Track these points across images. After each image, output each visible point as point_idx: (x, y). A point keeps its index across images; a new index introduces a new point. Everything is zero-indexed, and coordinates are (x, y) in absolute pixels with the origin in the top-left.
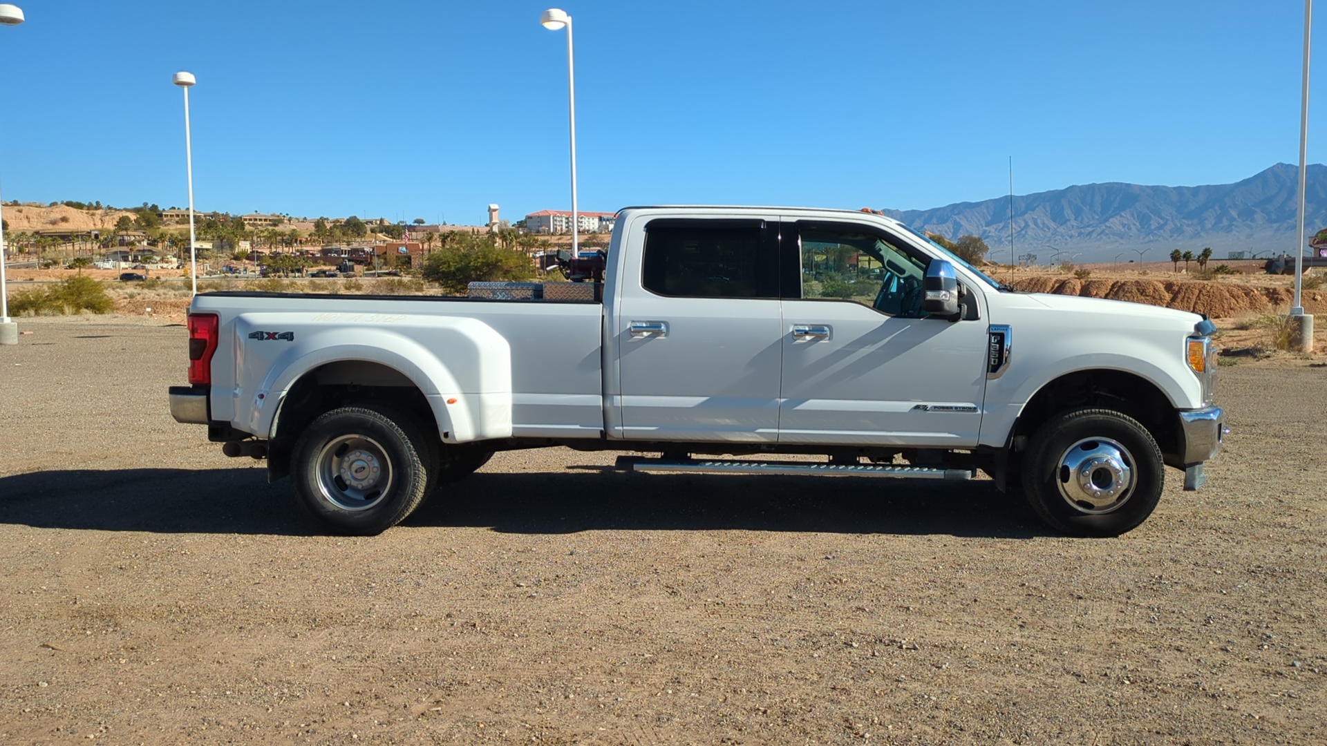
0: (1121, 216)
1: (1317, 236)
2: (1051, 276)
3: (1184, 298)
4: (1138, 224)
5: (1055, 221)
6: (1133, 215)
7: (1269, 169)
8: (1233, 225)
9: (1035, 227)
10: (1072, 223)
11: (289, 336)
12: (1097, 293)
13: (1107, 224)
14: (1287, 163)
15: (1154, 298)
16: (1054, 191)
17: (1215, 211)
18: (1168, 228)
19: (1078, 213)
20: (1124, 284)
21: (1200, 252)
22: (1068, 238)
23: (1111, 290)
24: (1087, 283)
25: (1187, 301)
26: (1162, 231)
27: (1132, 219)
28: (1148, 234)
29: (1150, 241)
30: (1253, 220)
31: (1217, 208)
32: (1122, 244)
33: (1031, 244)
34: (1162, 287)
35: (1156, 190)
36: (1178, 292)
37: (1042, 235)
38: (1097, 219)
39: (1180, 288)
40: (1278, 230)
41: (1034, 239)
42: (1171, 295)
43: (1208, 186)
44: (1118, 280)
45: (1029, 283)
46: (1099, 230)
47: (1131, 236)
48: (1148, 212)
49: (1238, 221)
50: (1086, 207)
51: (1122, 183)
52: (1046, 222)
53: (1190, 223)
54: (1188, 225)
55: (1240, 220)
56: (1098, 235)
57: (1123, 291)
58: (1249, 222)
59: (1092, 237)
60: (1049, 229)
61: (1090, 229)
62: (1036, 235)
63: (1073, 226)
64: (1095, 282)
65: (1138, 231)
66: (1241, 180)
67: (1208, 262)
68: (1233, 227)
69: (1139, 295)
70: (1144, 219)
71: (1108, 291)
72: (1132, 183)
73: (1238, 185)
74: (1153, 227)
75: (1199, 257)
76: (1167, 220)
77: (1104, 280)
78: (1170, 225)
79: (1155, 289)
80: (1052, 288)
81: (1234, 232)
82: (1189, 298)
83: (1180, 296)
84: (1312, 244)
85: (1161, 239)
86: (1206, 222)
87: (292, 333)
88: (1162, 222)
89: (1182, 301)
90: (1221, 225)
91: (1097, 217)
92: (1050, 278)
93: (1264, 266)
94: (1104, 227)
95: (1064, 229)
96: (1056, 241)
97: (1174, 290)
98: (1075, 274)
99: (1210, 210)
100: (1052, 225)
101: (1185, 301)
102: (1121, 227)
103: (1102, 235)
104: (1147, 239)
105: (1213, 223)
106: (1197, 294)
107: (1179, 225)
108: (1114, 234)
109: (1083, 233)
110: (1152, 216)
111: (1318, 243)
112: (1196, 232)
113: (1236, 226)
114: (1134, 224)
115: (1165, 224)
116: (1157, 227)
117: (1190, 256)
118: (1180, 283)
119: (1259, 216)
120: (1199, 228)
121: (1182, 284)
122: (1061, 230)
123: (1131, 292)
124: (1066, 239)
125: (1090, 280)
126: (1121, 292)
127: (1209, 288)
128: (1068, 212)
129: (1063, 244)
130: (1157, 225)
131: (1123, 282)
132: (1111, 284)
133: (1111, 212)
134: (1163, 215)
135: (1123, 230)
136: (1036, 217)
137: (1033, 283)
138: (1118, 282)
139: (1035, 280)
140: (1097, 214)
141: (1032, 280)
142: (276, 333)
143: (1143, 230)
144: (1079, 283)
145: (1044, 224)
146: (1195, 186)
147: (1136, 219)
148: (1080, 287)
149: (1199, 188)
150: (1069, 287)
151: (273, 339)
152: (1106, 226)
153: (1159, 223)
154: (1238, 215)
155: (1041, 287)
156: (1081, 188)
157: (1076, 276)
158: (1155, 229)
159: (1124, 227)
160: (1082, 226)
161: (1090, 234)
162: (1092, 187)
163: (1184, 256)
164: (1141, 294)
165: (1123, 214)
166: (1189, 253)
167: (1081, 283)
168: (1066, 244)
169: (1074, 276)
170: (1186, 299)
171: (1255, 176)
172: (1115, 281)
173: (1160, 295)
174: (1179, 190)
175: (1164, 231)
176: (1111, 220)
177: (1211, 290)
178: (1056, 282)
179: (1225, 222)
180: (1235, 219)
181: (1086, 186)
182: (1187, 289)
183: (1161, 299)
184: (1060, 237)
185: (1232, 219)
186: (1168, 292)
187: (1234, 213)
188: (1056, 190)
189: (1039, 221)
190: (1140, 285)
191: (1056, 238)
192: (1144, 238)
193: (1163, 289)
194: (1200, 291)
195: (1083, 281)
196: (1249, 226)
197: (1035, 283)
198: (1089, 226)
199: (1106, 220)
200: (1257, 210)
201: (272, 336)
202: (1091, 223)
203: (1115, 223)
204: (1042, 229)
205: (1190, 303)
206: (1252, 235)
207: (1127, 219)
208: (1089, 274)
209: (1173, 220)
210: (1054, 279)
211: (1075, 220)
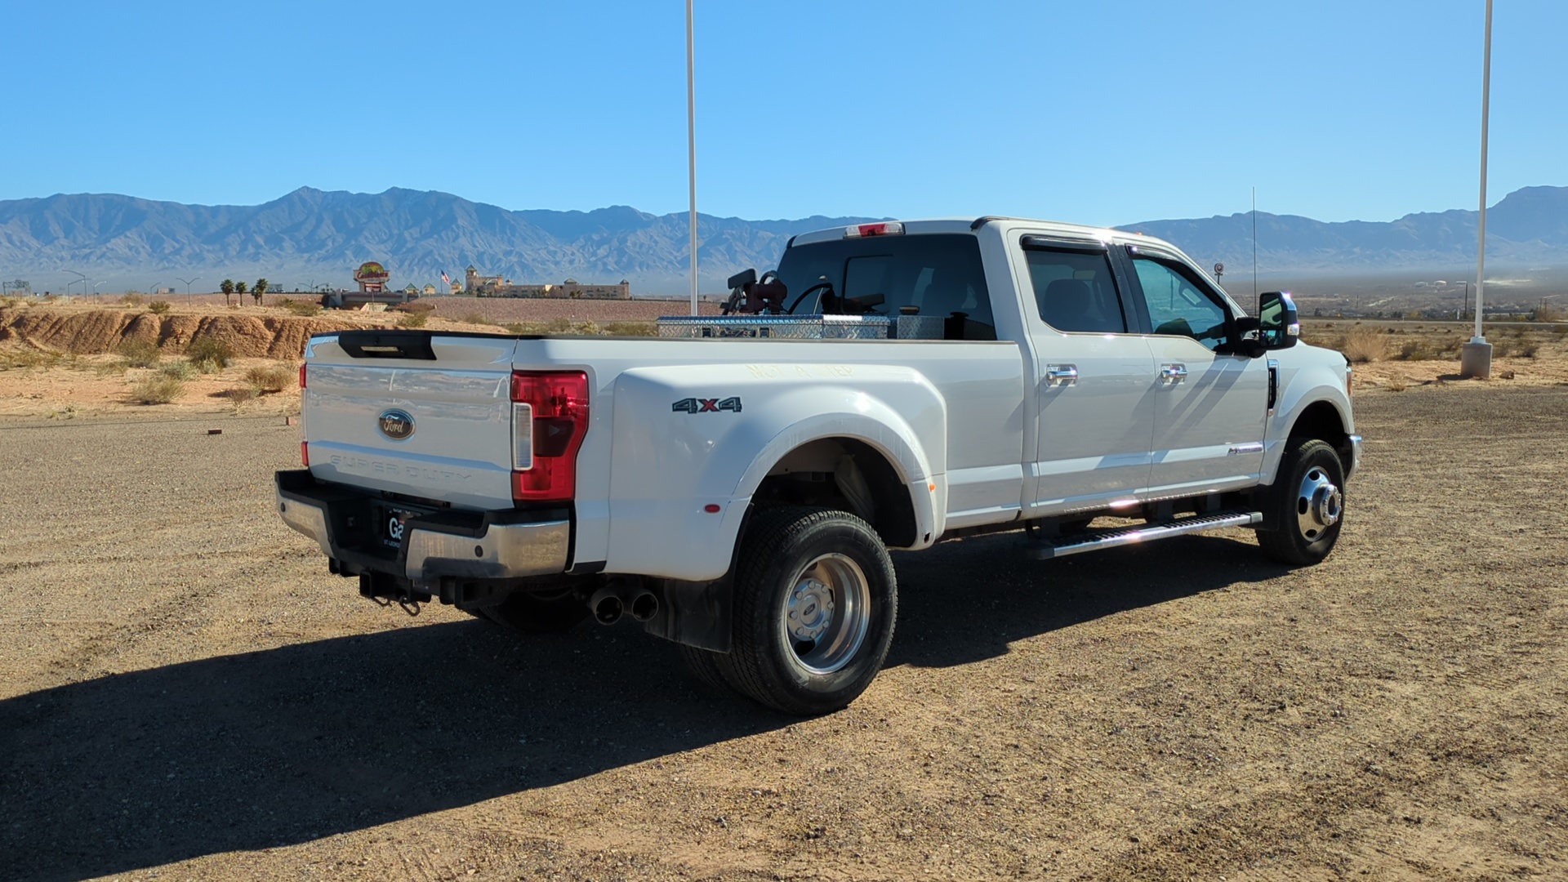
0: (126, 237)
1: (361, 269)
2: (116, 310)
3: (288, 336)
4: (147, 247)
5: (37, 238)
6: (140, 236)
7: (294, 192)
8: (259, 253)
9: (9, 245)
10: (62, 242)
11: (733, 404)
12: (183, 331)
13: (108, 245)
14: (313, 187)
15: (254, 337)
16: (31, 199)
17: (239, 236)
18: (185, 253)
19: (68, 230)
20: (215, 320)
21: (255, 284)
22: (58, 261)
23: (200, 327)
24: (168, 319)
25: (293, 340)
26: (178, 257)
27: (140, 240)
28: (162, 260)
29: (165, 268)
30: (281, 249)
31: (240, 232)
32: (130, 271)
33: (6, 267)
34: (261, 325)
35: (168, 207)
36: (281, 330)
37: (20, 257)
38: (95, 239)
39: (283, 325)
40: (309, 260)
41: (10, 261)
42: (274, 334)
43: (228, 206)
44: (206, 315)
45: (89, 319)
46: (99, 252)
47: (141, 262)
48: (160, 233)
49: (265, 249)
50: (78, 222)
51: (123, 196)
52: (25, 239)
53: (211, 248)
54: (209, 251)
55: (267, 248)
56: (98, 259)
57: (216, 328)
58: (277, 250)
59: (91, 261)
60: (30, 248)
61: (87, 251)
62: (11, 256)
63: (63, 246)
64: (178, 317)
65: (149, 255)
66: (264, 202)
67: (264, 295)
68: (261, 256)
69: (236, 334)
70: (155, 242)
71: (196, 329)
72: (136, 196)
73: (261, 208)
74: (167, 251)
75: (253, 289)
76: (184, 244)
77: (189, 315)
78: (187, 251)
79: (253, 326)
80: (122, 325)
81: (262, 261)
82: (294, 336)
83: (284, 335)
84: (356, 277)
85: (178, 266)
86: (230, 248)
87: (738, 399)
88: (177, 246)
89: (287, 340)
90: (246, 253)
91: (95, 236)
92: (117, 313)
93: (320, 301)
94: (104, 249)
95: (52, 250)
96: (41, 264)
97: (277, 328)
98: (150, 308)
99: (233, 235)
100: (34, 243)
101: (291, 341)
102: (127, 251)
103: (103, 259)
104: (161, 266)
105: (238, 249)
106: (303, 332)
107: (198, 251)
108: (119, 258)
109: (77, 256)
110: (165, 238)
111: (362, 277)
112: (219, 260)
113: (263, 255)
114: (143, 247)
115: (182, 249)
116: (172, 252)
117: (244, 287)
118: (281, 319)
119: (288, 244)
120: (222, 256)
121: (284, 321)
122: (47, 250)
123: (226, 330)
124: (55, 262)
125: (170, 315)
126: (213, 329)
127: (315, 325)
128: (55, 228)
129: (52, 269)
130: (172, 250)
131: (213, 318)
132: (198, 321)
133: (112, 230)
134: (178, 237)
135: (130, 253)
136: (10, 232)
137: (95, 318)
138: (207, 318)
139: (97, 315)
140: (95, 233)
141: (91, 314)
142: (716, 400)
143: (155, 255)
144: (157, 318)
145: (22, 242)
146: (214, 205)
147: (145, 241)
148: (159, 324)
149: (218, 207)
150: (146, 324)
151: (712, 410)
152: (107, 248)
153: (174, 247)
154: (265, 243)
155: (106, 323)
156: (71, 198)
157: (151, 310)
158: (170, 254)
159: (130, 250)
160: (76, 246)
161: (87, 256)
162: (84, 198)
163: (238, 287)
164: (239, 332)
165: (128, 234)
166: (242, 284)
167: (159, 318)
168: (55, 268)
169: (148, 309)
170: (291, 338)
171: (280, 199)
172: (203, 316)
173: (261, 333)
174: (195, 208)
175: (181, 256)
176: (113, 241)
177: (318, 328)
178: (126, 317)
179: (251, 250)
180: (261, 246)
181: (77, 195)
182: (290, 326)
183: (263, 338)
184: (46, 259)
185: (258, 246)
186: (270, 330)
187: (260, 240)
188: (36, 199)
189: (15, 238)
190: (236, 322)
191: (41, 260)
192: (157, 264)
193: (263, 326)
194: (306, 329)
195: (162, 316)
196: (278, 255)
197: (97, 319)
198: (85, 247)
199: (107, 240)
200: (285, 237)
201: (709, 405)
202: (87, 243)
203: (118, 244)
204: (19, 248)
205: (296, 343)
206: (282, 265)
207: (135, 240)
208: (167, 307)
209: (190, 244)
210: (123, 314)
211: (65, 238)
